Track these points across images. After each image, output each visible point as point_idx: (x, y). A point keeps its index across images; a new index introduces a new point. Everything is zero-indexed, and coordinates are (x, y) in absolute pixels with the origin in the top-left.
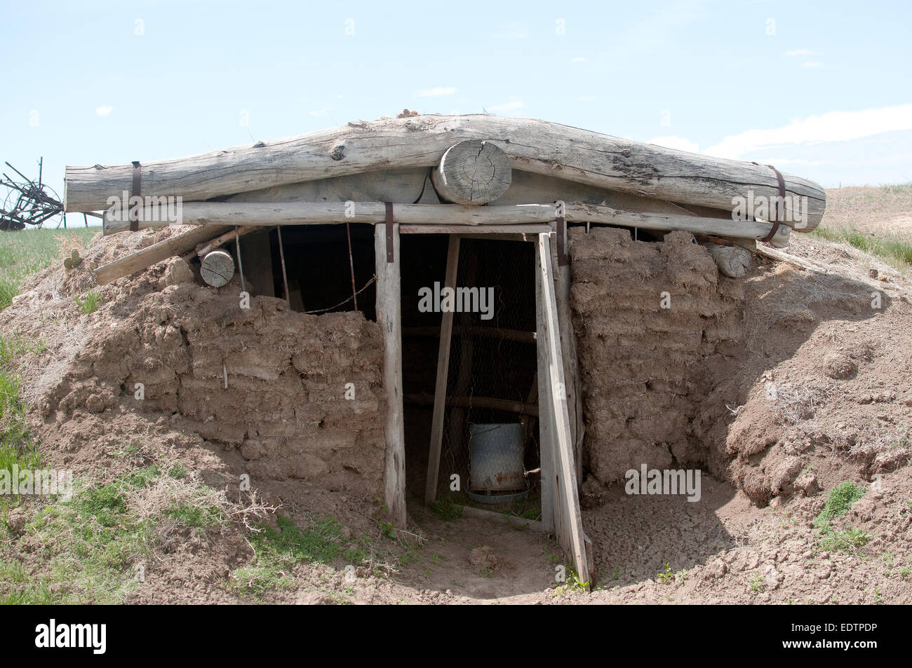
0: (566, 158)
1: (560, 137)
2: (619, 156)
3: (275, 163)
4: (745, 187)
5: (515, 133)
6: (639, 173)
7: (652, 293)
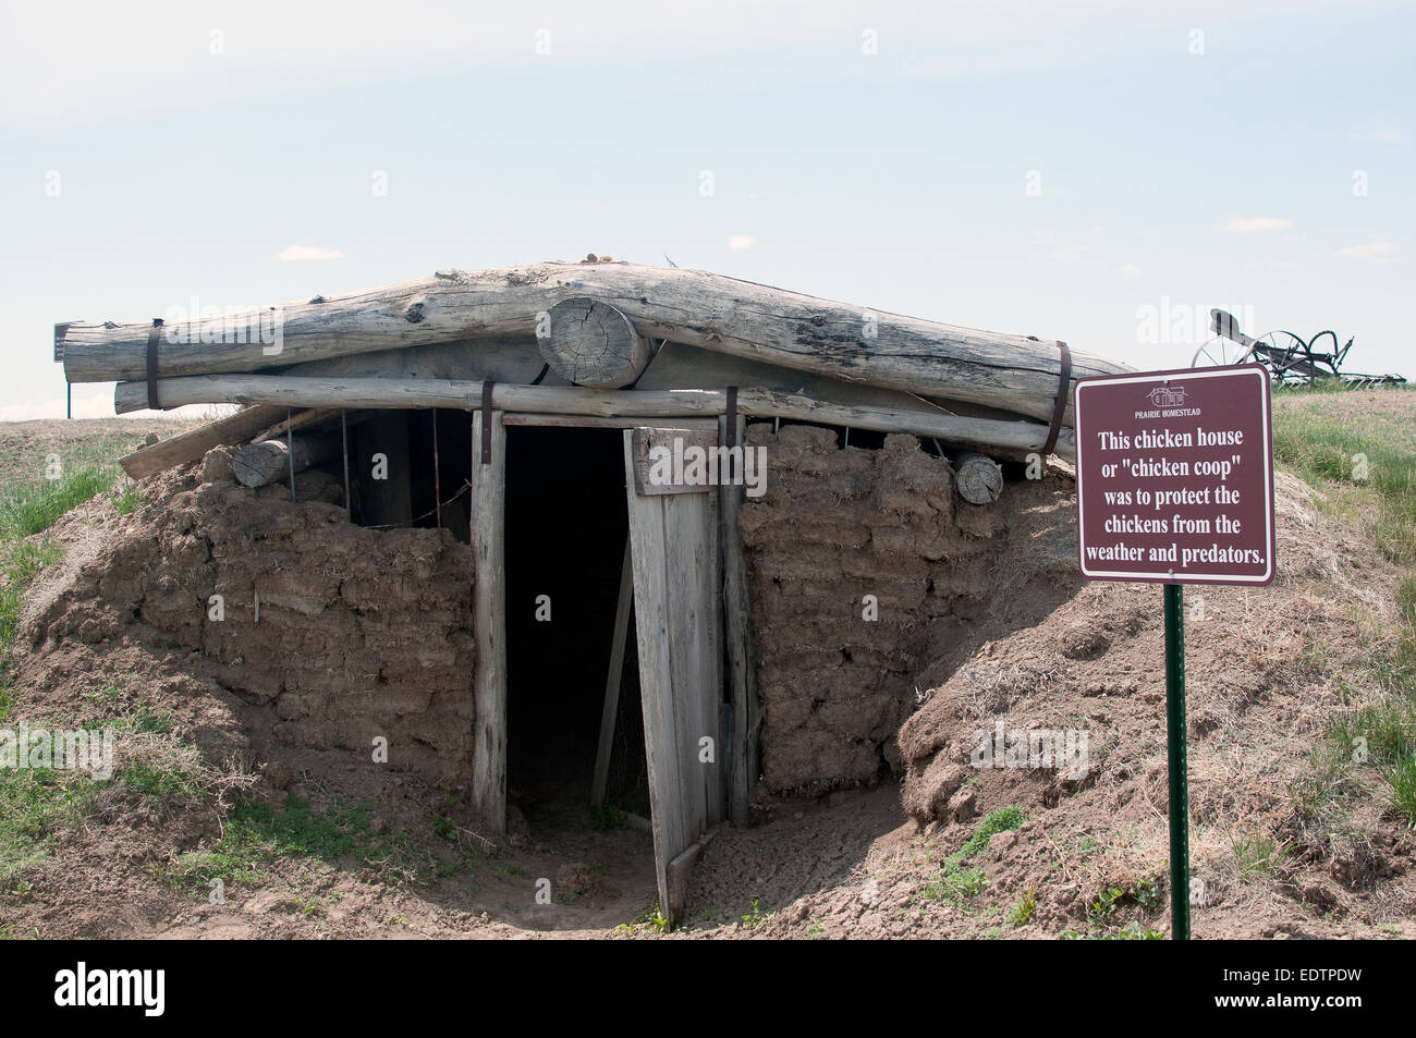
0: (727, 325)
1: (721, 296)
2: (806, 324)
3: (333, 324)
4: (1006, 372)
5: (655, 290)
6: (837, 349)
7: (850, 521)
